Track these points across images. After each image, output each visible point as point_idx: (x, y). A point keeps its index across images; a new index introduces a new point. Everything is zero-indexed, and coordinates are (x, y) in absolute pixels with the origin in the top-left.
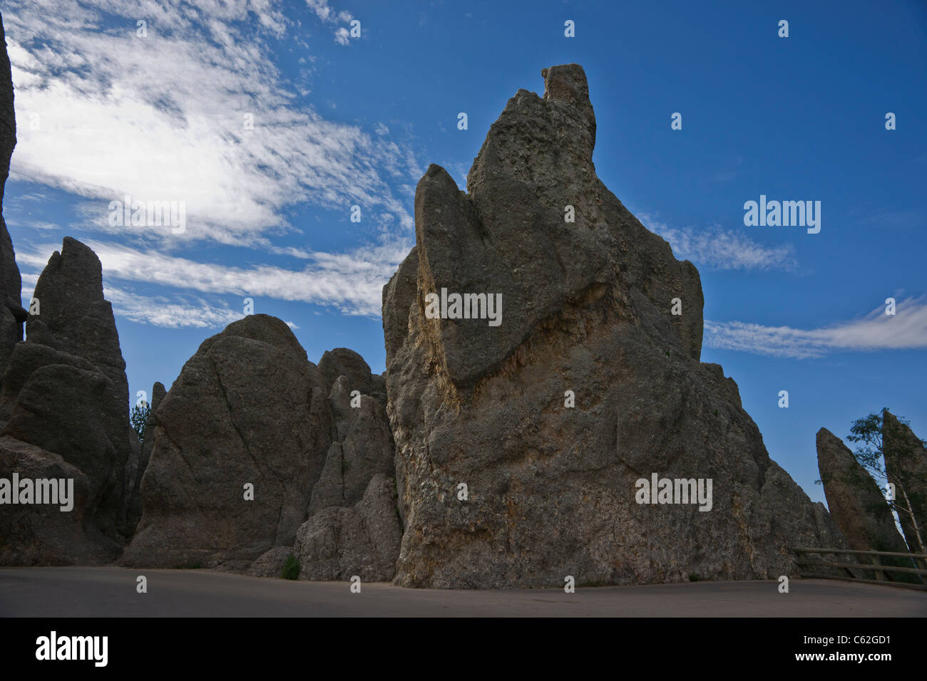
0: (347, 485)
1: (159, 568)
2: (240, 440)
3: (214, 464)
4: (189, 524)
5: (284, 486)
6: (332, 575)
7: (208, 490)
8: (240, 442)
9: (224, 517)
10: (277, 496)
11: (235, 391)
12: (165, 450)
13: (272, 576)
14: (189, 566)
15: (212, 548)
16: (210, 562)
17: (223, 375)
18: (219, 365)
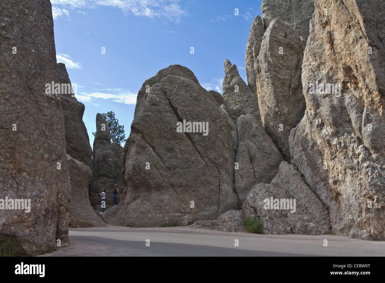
0: (256, 169)
1: (151, 227)
2: (189, 141)
3: (177, 157)
4: (166, 197)
5: (219, 171)
6: (286, 230)
7: (175, 174)
8: (190, 143)
9: (187, 192)
10: (216, 177)
11: (183, 109)
12: (143, 148)
13: (238, 231)
14: (170, 225)
15: (182, 212)
16: (183, 222)
17: (172, 99)
18: (168, 93)
